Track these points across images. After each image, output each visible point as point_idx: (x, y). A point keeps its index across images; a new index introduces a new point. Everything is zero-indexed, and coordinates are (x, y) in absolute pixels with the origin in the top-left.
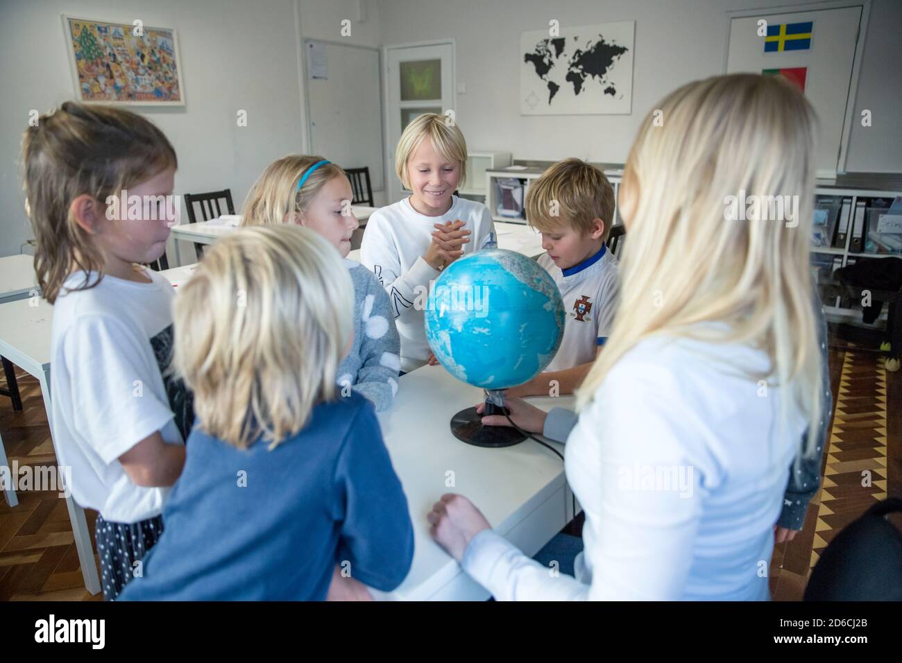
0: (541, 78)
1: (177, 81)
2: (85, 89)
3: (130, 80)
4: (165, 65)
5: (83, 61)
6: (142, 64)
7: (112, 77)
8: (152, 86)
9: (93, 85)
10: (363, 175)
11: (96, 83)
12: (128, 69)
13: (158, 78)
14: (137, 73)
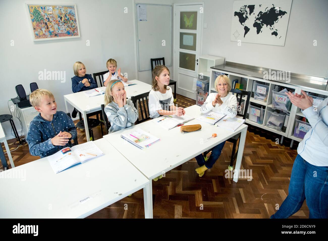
0: (242, 24)
1: (77, 27)
2: (36, 34)
3: (56, 28)
4: (71, 21)
5: (35, 22)
6: (61, 21)
7: (48, 28)
8: (66, 30)
9: (40, 32)
10: (162, 61)
11: (41, 31)
12: (55, 24)
13: (68, 27)
14: (59, 26)
